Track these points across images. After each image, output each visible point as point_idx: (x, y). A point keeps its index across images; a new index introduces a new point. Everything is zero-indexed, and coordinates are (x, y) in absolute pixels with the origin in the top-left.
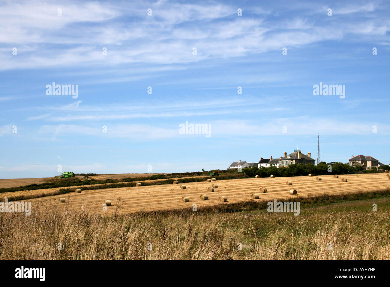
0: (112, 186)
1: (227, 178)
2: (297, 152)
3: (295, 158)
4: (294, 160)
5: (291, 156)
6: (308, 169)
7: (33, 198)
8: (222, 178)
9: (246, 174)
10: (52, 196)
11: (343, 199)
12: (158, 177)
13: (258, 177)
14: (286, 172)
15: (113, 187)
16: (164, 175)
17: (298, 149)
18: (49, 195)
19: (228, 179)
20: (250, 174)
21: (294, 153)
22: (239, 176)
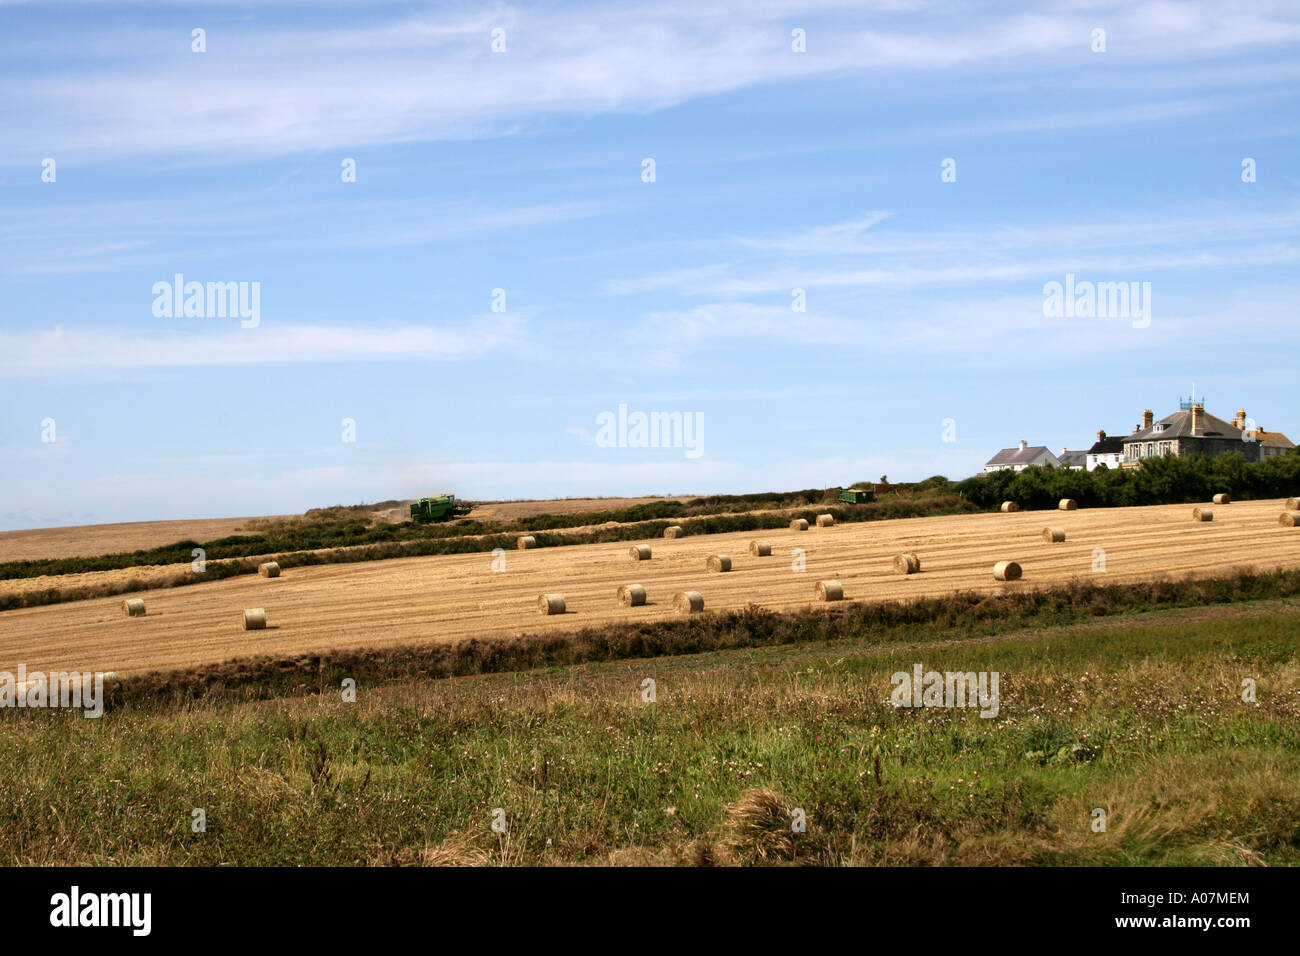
0: (419, 550)
1: (889, 513)
2: (1191, 410)
3: (1178, 435)
4: (1177, 442)
5: (1166, 426)
6: (1218, 473)
7: (94, 598)
8: (869, 513)
9: (968, 499)
10: (166, 588)
11: (1160, 600)
12: (654, 512)
13: (1011, 510)
14: (1128, 488)
15: (420, 554)
16: (679, 504)
17: (1196, 400)
18: (158, 585)
19: (892, 517)
20: (983, 497)
21: (1180, 414)
22: (937, 505)
